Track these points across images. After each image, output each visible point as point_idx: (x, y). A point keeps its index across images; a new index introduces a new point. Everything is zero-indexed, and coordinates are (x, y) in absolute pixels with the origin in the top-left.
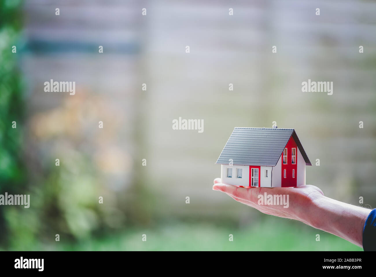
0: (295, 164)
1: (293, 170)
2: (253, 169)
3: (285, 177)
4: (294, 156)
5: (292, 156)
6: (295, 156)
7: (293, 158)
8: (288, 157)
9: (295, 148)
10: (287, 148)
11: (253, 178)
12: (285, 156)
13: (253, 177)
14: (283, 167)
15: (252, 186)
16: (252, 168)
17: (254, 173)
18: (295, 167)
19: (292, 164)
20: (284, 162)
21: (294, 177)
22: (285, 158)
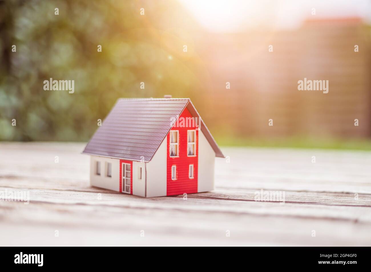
0: (195, 156)
2: (124, 165)
4: (193, 143)
5: (188, 143)
6: (195, 143)
7: (192, 147)
8: (179, 146)
9: (195, 131)
10: (178, 131)
11: (124, 179)
12: (175, 146)
14: (170, 162)
16: (123, 163)
17: (125, 171)
18: (195, 161)
19: (188, 156)
20: (172, 154)
21: (192, 178)
22: (175, 147)
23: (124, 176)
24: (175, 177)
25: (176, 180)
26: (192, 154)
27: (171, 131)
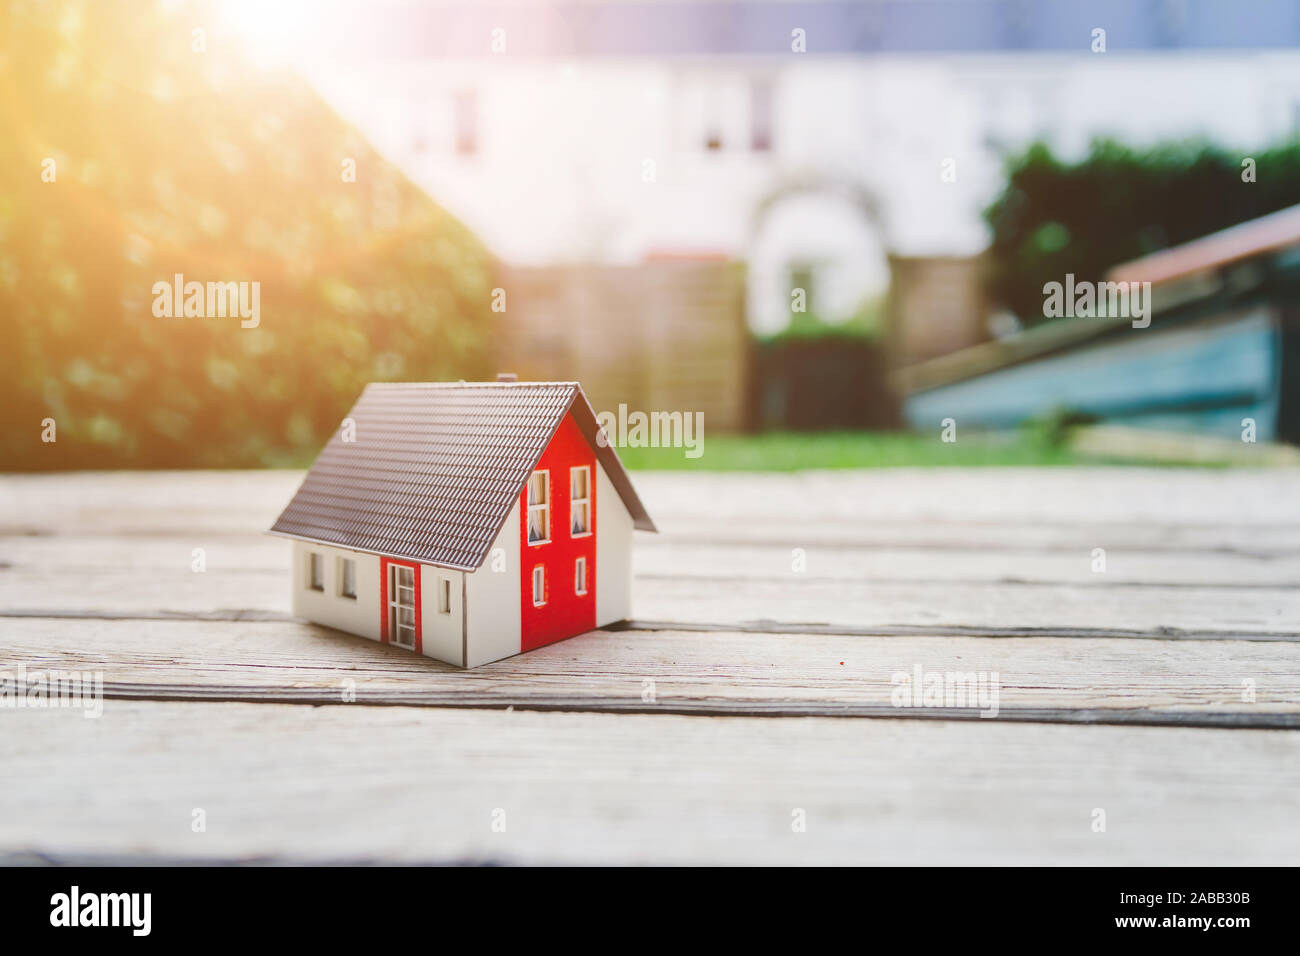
0: (588, 534)
1: (578, 560)
2: (394, 570)
3: (539, 601)
4: (583, 501)
5: (573, 503)
6: (587, 501)
7: (580, 512)
8: (551, 511)
9: (587, 468)
10: (546, 472)
11: (394, 608)
12: (539, 512)
13: (394, 603)
14: (529, 558)
15: (390, 643)
16: (390, 567)
17: (398, 586)
18: (588, 548)
19: (574, 536)
21: (583, 592)
22: (540, 517)
23: (394, 600)
24: (542, 598)
25: (544, 607)
26: (581, 529)
27: (531, 473)
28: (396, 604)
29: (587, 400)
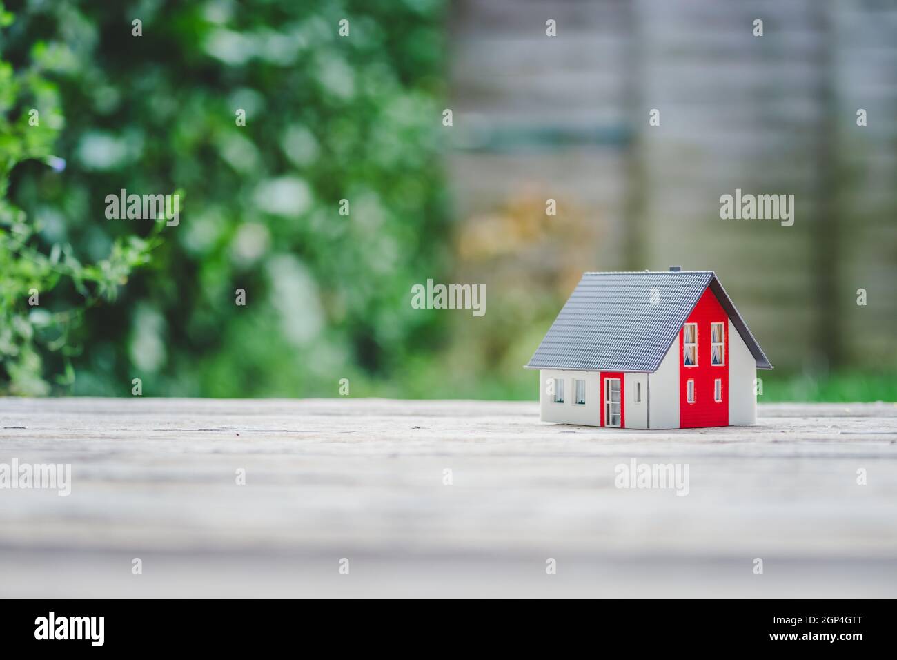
0: (723, 365)
1: (716, 380)
2: (608, 381)
3: (691, 400)
4: (719, 344)
5: (712, 344)
6: (723, 344)
7: (718, 351)
8: (699, 348)
9: (722, 324)
10: (696, 324)
11: (608, 405)
12: (691, 348)
13: (608, 402)
14: (685, 374)
15: (606, 425)
16: (606, 379)
17: (610, 391)
18: (723, 373)
19: (713, 365)
20: (688, 362)
21: (720, 401)
22: (692, 350)
23: (608, 400)
24: (693, 399)
25: (694, 404)
26: (718, 362)
27: (685, 324)
28: (610, 402)
29: (719, 282)
